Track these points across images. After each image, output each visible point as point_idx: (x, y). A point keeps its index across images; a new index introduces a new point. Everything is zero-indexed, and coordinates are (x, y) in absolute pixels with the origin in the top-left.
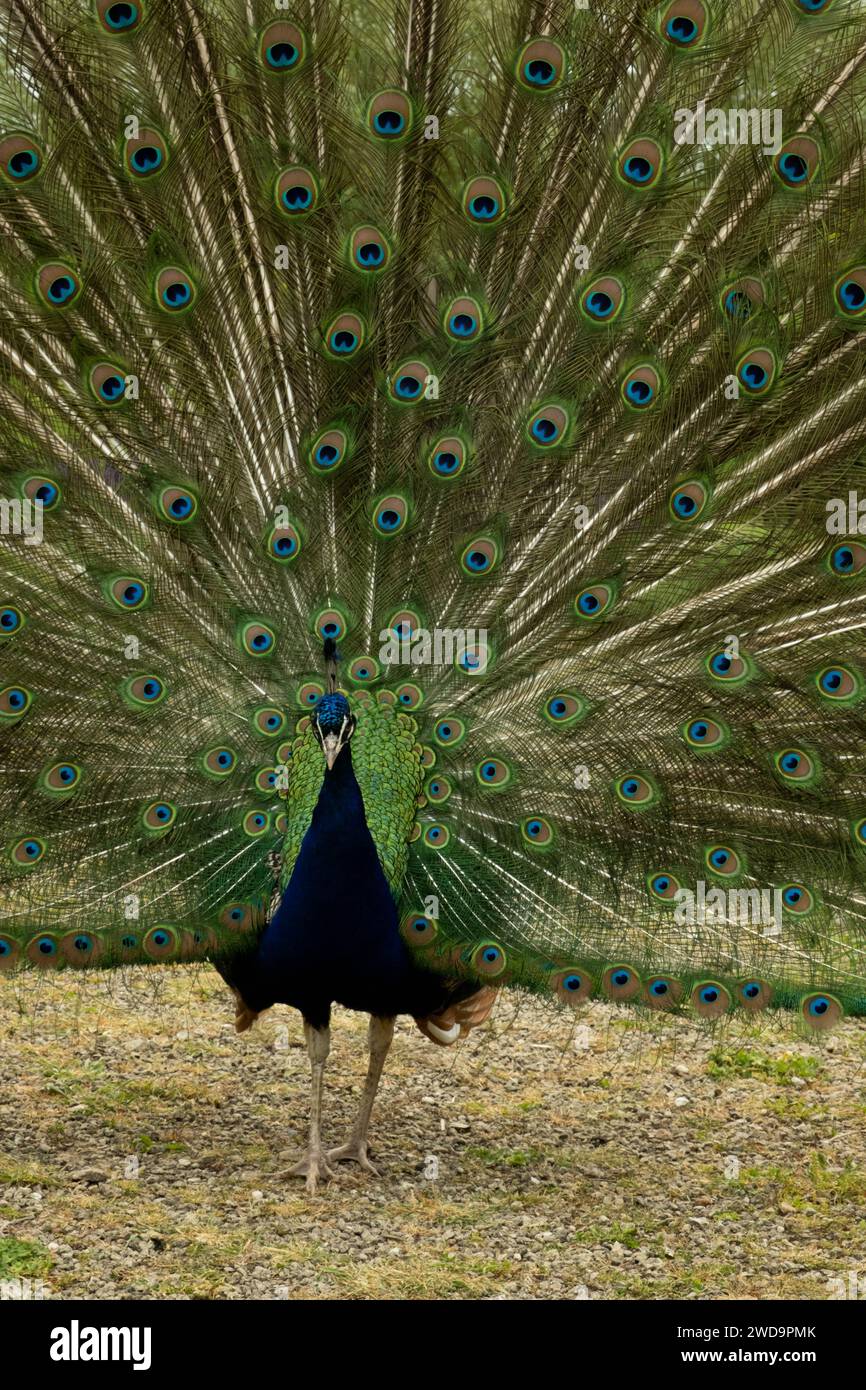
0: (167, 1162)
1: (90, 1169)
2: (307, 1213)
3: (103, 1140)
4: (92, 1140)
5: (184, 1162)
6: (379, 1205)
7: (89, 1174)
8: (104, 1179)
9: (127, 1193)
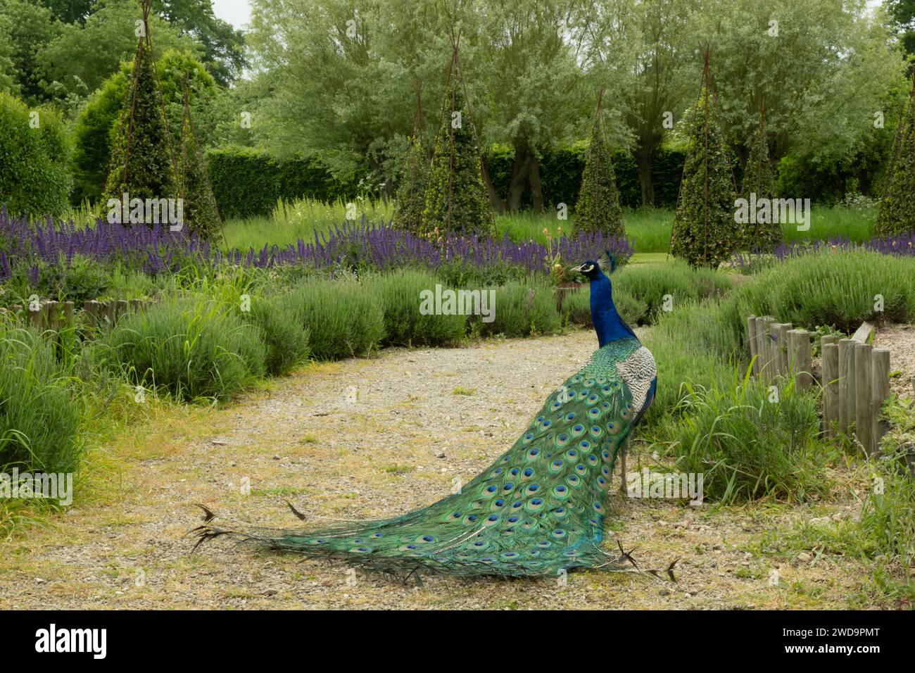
0: (307, 584)
1: (270, 589)
2: (367, 602)
3: (279, 577)
4: (274, 577)
5: (315, 584)
6: (402, 597)
7: (270, 591)
8: (276, 593)
9: (286, 599)
